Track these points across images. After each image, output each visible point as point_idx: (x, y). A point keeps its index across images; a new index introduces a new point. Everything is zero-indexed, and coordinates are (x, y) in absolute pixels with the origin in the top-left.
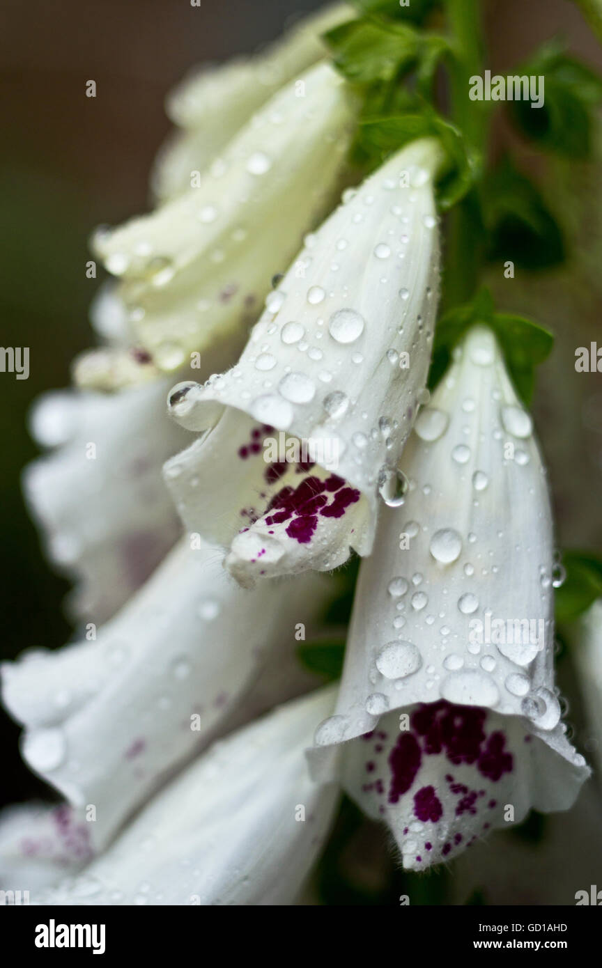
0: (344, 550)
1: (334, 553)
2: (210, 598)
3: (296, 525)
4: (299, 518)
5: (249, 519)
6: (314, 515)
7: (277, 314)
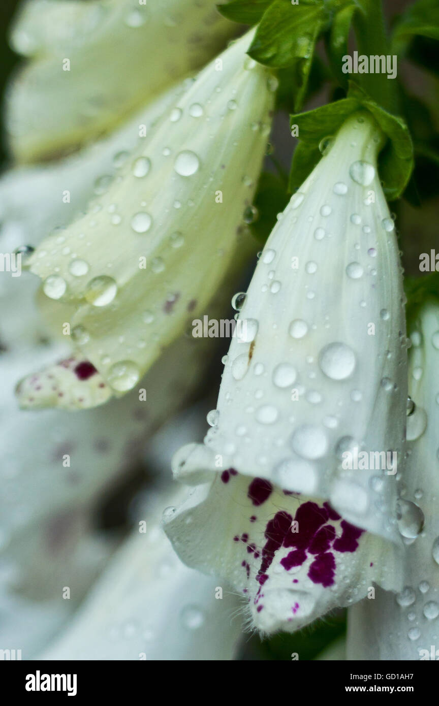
0: (364, 583)
3: (316, 568)
4: (316, 558)
5: (245, 545)
6: (328, 551)
7: (252, 345)
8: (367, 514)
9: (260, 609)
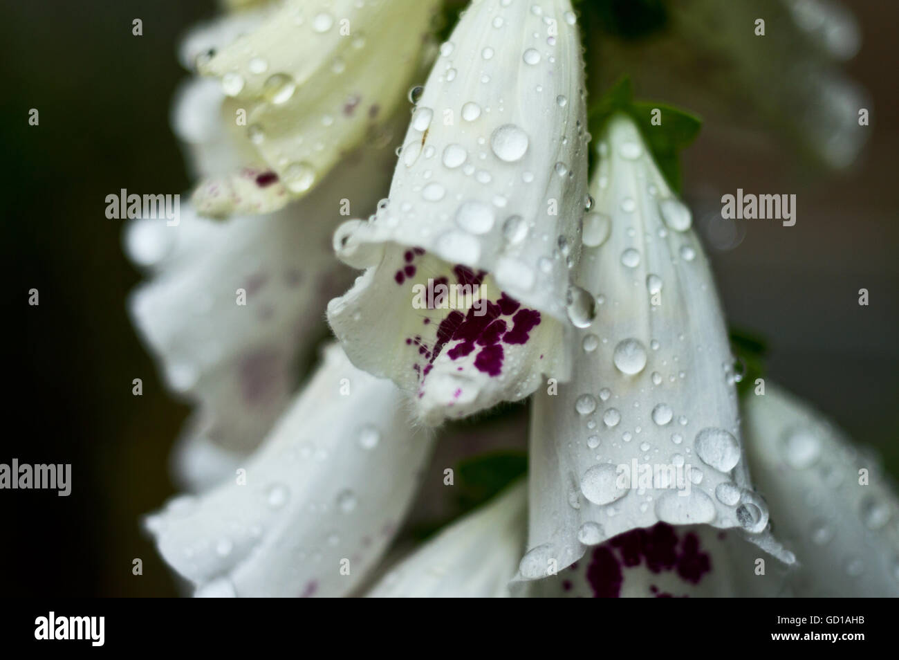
0: (534, 376)
1: (524, 381)
2: (370, 427)
3: (484, 357)
4: (484, 349)
5: (417, 348)
6: (497, 344)
7: (426, 132)
8: (533, 290)
9: (421, 395)
